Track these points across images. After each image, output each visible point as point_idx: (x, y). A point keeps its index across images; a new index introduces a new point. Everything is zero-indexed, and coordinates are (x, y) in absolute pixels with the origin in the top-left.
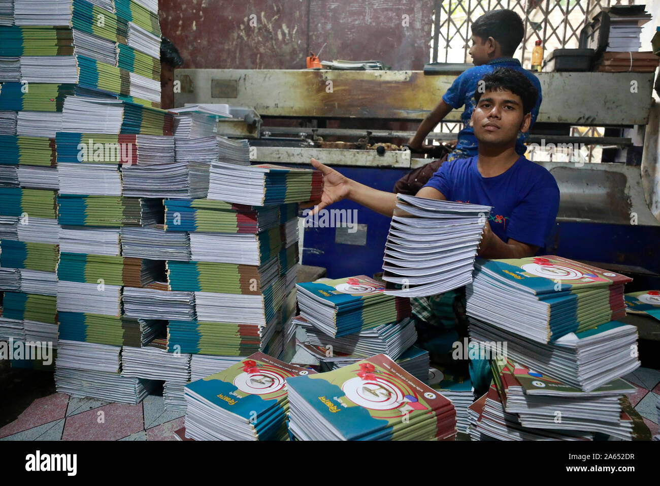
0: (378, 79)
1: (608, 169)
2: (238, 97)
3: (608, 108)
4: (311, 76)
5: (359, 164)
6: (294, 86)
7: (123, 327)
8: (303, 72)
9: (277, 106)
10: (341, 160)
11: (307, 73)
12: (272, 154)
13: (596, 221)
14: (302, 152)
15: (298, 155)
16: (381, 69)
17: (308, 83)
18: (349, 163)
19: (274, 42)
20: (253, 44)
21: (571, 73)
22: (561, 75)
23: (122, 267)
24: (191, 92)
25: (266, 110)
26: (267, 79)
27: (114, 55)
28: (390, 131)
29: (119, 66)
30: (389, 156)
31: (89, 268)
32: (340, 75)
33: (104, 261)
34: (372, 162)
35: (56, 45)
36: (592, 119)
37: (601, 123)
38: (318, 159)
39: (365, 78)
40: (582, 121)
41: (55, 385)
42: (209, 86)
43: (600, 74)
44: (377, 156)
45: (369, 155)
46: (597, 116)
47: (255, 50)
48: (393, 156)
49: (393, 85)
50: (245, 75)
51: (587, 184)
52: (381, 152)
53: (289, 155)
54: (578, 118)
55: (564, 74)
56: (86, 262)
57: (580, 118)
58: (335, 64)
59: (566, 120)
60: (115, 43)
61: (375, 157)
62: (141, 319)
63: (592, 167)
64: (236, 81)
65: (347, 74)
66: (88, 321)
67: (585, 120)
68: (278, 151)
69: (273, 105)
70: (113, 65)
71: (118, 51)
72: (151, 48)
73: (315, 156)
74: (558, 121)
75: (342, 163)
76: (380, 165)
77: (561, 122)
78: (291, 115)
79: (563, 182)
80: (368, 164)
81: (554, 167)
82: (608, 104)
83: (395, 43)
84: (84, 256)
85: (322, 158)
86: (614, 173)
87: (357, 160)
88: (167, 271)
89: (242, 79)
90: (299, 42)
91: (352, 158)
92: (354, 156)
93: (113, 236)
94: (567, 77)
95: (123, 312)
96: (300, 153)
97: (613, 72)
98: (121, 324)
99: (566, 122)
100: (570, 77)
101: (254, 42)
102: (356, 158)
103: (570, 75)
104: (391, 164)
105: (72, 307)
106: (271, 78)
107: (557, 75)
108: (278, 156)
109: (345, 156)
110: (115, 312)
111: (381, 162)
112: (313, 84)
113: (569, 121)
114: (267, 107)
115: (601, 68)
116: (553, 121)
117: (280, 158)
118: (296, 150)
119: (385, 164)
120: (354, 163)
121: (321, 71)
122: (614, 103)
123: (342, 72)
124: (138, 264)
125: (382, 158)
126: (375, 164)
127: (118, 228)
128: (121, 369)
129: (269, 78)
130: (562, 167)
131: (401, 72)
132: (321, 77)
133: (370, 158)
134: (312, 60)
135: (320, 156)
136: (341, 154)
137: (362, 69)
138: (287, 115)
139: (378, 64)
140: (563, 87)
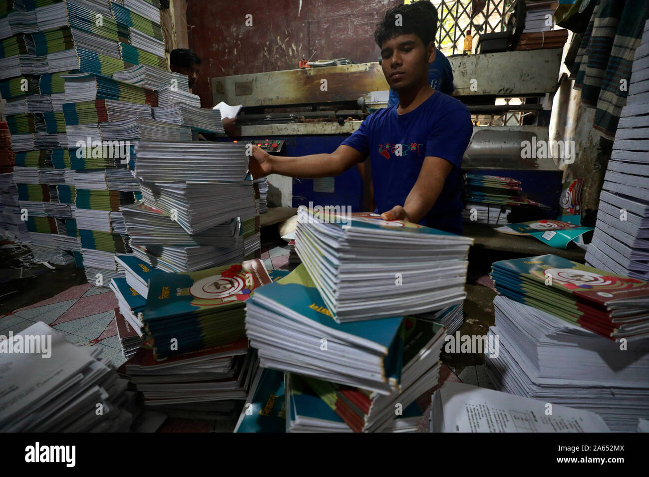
0: (346, 71)
1: (522, 130)
2: (253, 94)
3: (524, 80)
4: (300, 73)
5: (326, 132)
6: (288, 82)
7: (114, 240)
8: (294, 71)
9: (278, 97)
10: (314, 131)
11: (297, 72)
12: (267, 129)
13: (506, 169)
14: (288, 127)
15: (285, 129)
16: (349, 63)
17: (298, 79)
18: (319, 132)
19: (287, 57)
20: (273, 60)
21: (494, 54)
22: (486, 56)
23: (109, 197)
24: (223, 93)
25: (271, 102)
26: (270, 79)
27: (117, 52)
28: (356, 111)
29: (123, 60)
30: (348, 126)
31: (92, 199)
32: (319, 71)
33: (99, 194)
34: (336, 130)
35: (64, 42)
36: (510, 90)
37: (517, 93)
38: (299, 131)
39: (338, 71)
40: (502, 92)
41: (86, 278)
42: (234, 88)
43: (518, 52)
44: (339, 126)
45: (333, 126)
46: (514, 87)
47: (275, 65)
48: (350, 125)
49: (357, 75)
50: (256, 78)
51: (505, 142)
52: (342, 123)
53: (279, 130)
54: (499, 90)
55: (488, 55)
56: (90, 195)
57: (501, 90)
58: (317, 63)
59: (490, 92)
60: (117, 42)
61: (337, 127)
62: (123, 234)
63: (509, 129)
64: (250, 82)
65: (324, 70)
66: (95, 235)
67: (505, 91)
68: (271, 127)
69: (276, 97)
70: (117, 58)
71: (121, 48)
72: (156, 49)
73: (296, 129)
74: (483, 94)
75: (314, 133)
76: (341, 133)
77: (485, 94)
78: (288, 103)
79: (485, 142)
80: (333, 132)
81: (480, 130)
82: (523, 77)
83: (370, 50)
84: (88, 191)
85: (301, 130)
86: (527, 132)
87: (325, 130)
88: (135, 200)
89: (254, 80)
90: (304, 55)
91: (321, 129)
92: (323, 127)
93: (102, 176)
94: (490, 57)
95: (113, 229)
96: (286, 128)
97: (528, 50)
98: (112, 237)
99: (489, 94)
100: (492, 57)
101: (273, 59)
102: (324, 128)
103: (493, 56)
104: (349, 131)
105: (85, 226)
106: (273, 78)
107: (482, 56)
108: (272, 131)
109: (316, 127)
110: (108, 229)
111: (342, 130)
112: (301, 80)
113: (492, 93)
114: (272, 99)
115: (518, 47)
116: (479, 94)
117: (273, 132)
118: (284, 126)
119: (345, 132)
120: (323, 133)
121: (306, 69)
122: (528, 75)
123: (320, 68)
124: (118, 195)
125: (342, 127)
126: (337, 132)
127: (103, 170)
128: (117, 269)
129: (272, 78)
130: (485, 130)
131: (363, 64)
132: (307, 73)
133: (334, 128)
134: (304, 63)
135: (300, 129)
136: (314, 127)
137: (334, 64)
138: (285, 103)
139: (347, 61)
140: (487, 65)
